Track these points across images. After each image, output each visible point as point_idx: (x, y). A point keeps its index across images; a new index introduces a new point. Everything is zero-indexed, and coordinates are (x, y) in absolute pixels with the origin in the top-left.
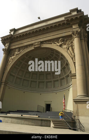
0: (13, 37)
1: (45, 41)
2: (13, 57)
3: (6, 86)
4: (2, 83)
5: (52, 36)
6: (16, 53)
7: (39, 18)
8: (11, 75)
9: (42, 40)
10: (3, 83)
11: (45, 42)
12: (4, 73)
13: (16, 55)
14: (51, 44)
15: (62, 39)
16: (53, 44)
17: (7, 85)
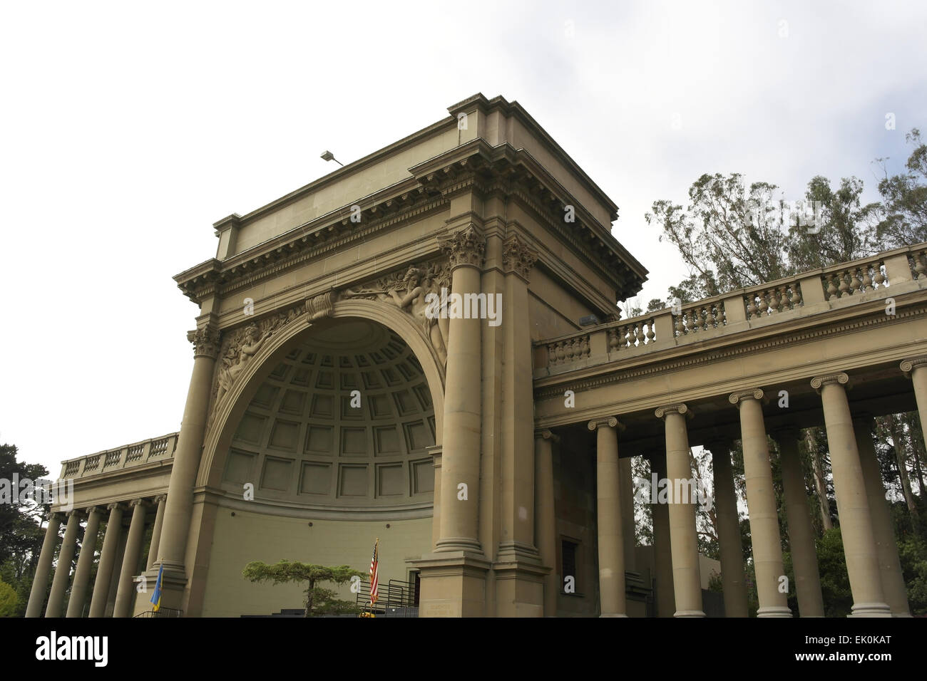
0: (224, 270)
1: (352, 285)
2: (233, 370)
3: (218, 505)
4: (195, 495)
5: (378, 257)
6: (246, 348)
7: (328, 157)
8: (235, 452)
9: (337, 281)
10: (202, 498)
11: (350, 292)
12: (202, 449)
13: (245, 359)
14: (375, 296)
15: (415, 273)
16: (382, 296)
17: (222, 502)
